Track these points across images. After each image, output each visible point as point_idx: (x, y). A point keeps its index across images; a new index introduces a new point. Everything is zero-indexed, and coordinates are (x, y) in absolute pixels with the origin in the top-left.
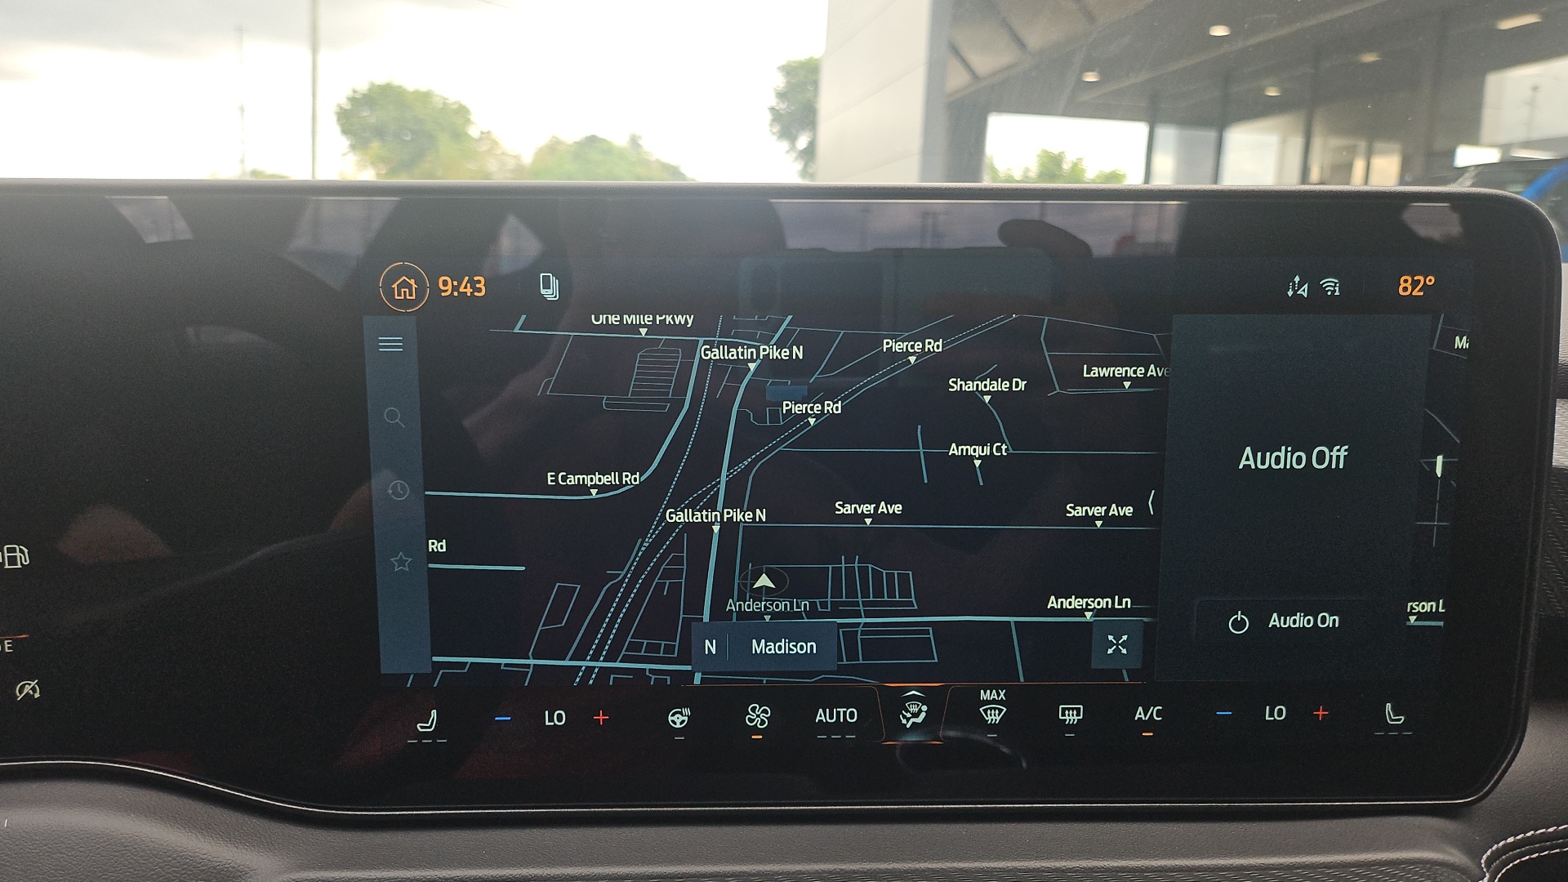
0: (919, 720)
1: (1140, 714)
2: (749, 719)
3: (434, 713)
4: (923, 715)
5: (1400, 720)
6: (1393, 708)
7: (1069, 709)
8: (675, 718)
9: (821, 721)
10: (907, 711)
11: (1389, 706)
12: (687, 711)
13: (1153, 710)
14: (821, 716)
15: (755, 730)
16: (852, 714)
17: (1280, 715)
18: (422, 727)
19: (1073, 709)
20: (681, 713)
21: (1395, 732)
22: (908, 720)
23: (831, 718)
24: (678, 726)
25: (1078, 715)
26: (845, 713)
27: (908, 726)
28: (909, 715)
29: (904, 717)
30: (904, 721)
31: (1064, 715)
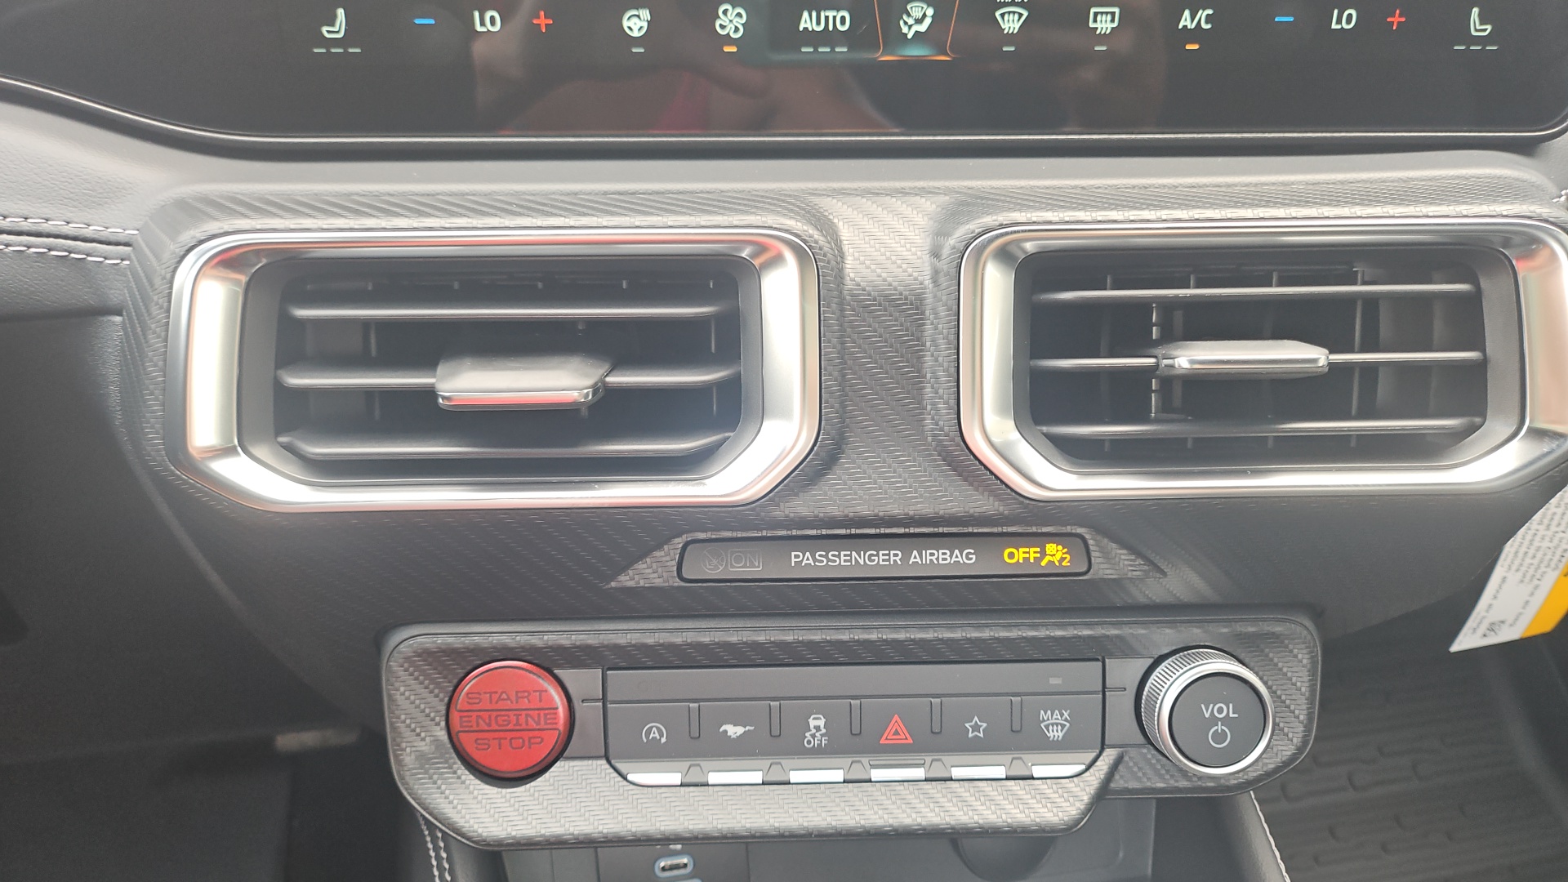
0: (923, 28)
1: (1186, 21)
2: (721, 26)
3: (341, 12)
4: (928, 21)
5: (1485, 30)
6: (1480, 15)
7: (1102, 13)
8: (631, 23)
9: (806, 29)
10: (909, 15)
11: (1475, 11)
12: (645, 14)
13: (1203, 14)
14: (807, 22)
15: (728, 39)
16: (843, 19)
17: (1349, 21)
18: (328, 32)
19: (1107, 13)
20: (638, 16)
21: (1479, 45)
22: (910, 27)
23: (818, 23)
24: (636, 34)
25: (1113, 20)
26: (835, 17)
27: (910, 36)
28: (911, 21)
29: (906, 23)
30: (905, 29)
31: (1095, 21)
